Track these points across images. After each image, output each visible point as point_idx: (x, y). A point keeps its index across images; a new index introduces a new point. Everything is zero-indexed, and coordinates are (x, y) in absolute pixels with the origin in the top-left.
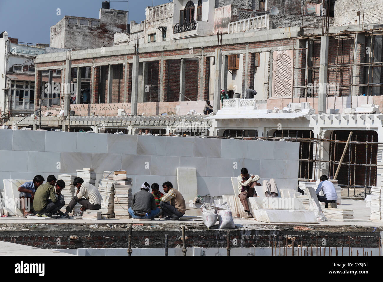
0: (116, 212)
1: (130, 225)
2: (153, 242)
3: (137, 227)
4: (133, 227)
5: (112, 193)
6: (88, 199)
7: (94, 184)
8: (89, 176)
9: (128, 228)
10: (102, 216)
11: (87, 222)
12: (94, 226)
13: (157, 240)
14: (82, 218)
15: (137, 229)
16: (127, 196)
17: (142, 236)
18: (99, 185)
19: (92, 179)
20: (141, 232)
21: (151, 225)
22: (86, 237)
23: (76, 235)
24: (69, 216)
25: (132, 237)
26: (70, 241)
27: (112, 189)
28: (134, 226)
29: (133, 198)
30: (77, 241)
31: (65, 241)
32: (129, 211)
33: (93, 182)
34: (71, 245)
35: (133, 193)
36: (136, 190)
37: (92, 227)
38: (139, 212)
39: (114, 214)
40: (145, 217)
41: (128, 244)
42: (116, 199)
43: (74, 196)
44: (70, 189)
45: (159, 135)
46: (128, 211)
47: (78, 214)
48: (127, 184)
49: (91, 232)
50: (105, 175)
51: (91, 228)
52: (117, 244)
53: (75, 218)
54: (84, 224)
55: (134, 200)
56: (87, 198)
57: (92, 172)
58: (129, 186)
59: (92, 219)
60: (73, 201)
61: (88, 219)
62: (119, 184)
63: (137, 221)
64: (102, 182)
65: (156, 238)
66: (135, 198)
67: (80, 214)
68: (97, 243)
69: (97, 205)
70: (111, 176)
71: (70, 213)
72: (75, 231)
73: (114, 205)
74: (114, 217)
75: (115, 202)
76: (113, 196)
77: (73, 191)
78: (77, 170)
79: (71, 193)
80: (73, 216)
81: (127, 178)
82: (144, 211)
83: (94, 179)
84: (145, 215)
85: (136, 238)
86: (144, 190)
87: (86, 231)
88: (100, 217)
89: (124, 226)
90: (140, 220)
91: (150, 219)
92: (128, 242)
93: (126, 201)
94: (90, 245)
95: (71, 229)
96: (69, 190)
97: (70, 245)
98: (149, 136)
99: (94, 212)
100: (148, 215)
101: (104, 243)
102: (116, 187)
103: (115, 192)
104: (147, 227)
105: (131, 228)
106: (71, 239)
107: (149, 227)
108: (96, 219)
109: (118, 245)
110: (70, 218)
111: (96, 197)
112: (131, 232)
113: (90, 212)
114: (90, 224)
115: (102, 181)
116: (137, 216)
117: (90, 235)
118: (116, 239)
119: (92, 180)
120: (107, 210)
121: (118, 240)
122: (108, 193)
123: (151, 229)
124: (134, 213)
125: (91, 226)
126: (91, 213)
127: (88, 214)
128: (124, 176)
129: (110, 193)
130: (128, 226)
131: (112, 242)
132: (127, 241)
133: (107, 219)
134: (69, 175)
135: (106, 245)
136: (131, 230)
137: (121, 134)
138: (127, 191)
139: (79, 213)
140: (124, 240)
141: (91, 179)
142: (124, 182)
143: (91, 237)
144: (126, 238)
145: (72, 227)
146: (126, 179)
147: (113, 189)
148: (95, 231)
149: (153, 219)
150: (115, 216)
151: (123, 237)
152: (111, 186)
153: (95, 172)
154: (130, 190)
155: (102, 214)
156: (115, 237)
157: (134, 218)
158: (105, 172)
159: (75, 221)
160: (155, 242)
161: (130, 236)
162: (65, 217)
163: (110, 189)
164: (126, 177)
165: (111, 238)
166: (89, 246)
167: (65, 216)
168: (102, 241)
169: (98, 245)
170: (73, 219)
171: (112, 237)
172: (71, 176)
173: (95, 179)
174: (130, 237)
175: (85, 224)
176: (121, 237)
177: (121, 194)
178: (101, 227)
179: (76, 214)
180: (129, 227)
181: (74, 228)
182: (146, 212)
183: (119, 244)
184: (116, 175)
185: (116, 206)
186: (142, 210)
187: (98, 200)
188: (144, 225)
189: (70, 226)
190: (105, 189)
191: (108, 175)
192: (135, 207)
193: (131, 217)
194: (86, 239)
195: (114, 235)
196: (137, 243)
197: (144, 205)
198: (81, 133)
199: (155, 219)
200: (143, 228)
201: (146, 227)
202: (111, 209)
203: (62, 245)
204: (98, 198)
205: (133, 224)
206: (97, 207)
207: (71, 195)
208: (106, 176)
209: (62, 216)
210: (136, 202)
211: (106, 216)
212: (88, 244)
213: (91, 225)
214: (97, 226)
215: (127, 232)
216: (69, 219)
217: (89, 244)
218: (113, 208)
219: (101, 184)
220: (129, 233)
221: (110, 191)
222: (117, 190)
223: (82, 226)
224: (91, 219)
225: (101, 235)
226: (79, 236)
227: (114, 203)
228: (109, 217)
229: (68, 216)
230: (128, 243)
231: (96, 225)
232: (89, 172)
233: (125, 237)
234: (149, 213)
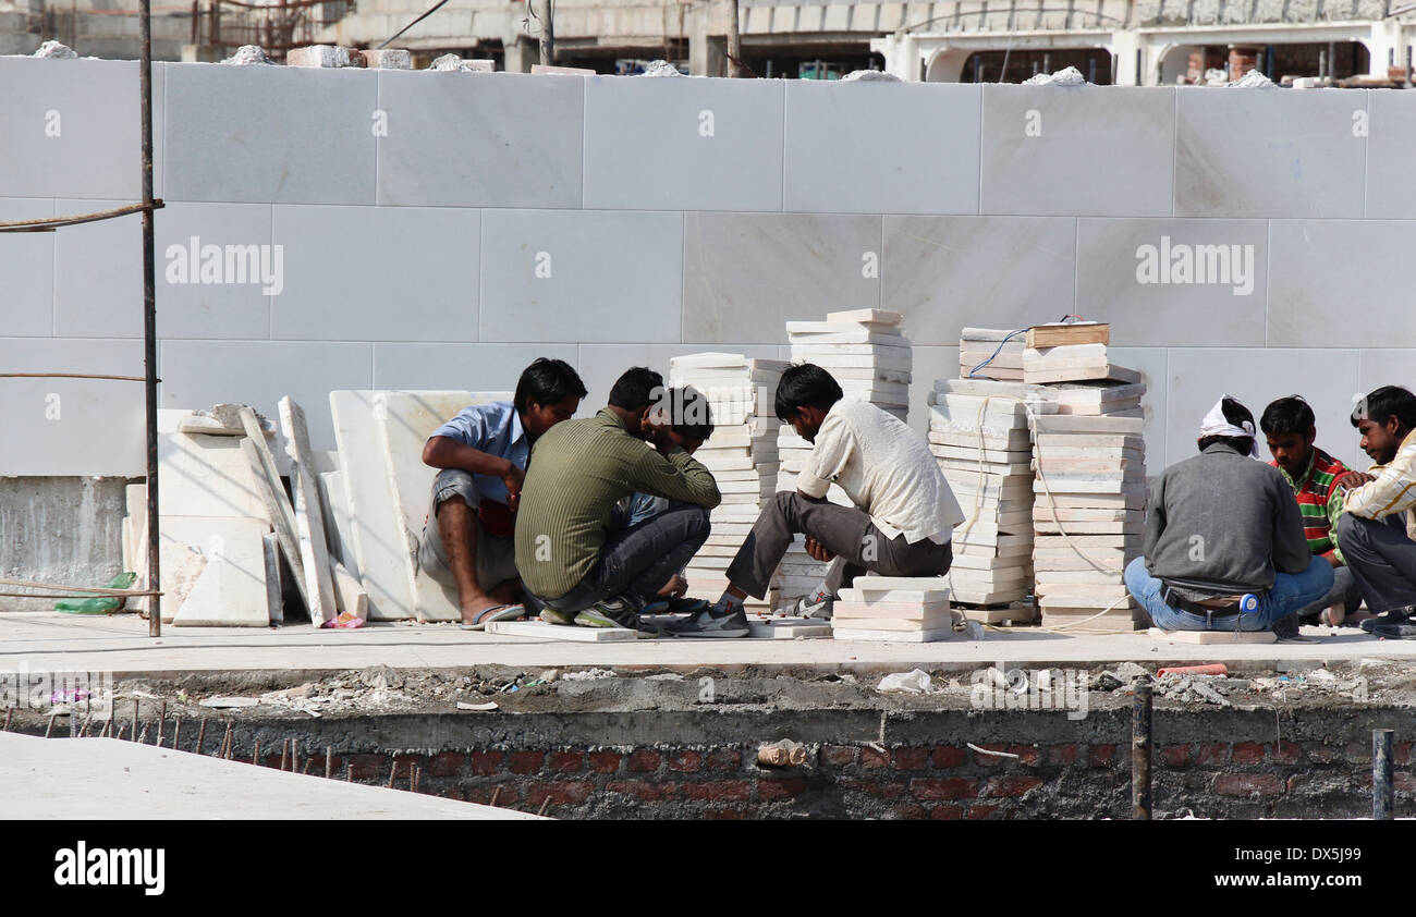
0: (1048, 589)
1: (1141, 671)
2: (1296, 783)
3: (1184, 684)
4: (1157, 684)
5: (1020, 469)
6: (865, 507)
7: (901, 410)
8: (870, 361)
9: (1128, 694)
10: (955, 617)
11: (866, 657)
12: (906, 683)
13: (1320, 766)
14: (828, 634)
15: (1185, 698)
16: (1115, 486)
17: (1223, 745)
18: (935, 415)
19: (883, 378)
20: (1212, 716)
21: (1274, 669)
22: (856, 751)
23: (795, 742)
24: (750, 618)
25: (1158, 746)
26: (761, 779)
27: (1018, 445)
28: (1169, 675)
29: (1155, 499)
30: (805, 777)
31: (727, 777)
32: (1127, 579)
33: (893, 395)
34: (765, 805)
35: (1154, 467)
36: (1171, 450)
37: (898, 685)
38: (1194, 589)
39: (1036, 600)
40: (1236, 618)
41: (1128, 794)
42: (1041, 509)
43: (778, 489)
44: (749, 449)
45: (1317, 86)
46: (1124, 583)
47: (802, 604)
48: (1110, 406)
49: (893, 721)
50: (971, 355)
51: (891, 695)
52: (1061, 794)
53: (789, 632)
54: (844, 669)
55: (1161, 513)
56: (863, 500)
57: (884, 332)
58: (1129, 423)
59: (896, 637)
60: (770, 524)
61: (867, 635)
62: (1062, 410)
63: (1185, 643)
64: (949, 397)
65: (1313, 754)
66: (1167, 498)
67: (817, 607)
68: (931, 786)
69: (926, 543)
70: (1006, 356)
71: (750, 600)
72: (791, 712)
73: (1032, 546)
74: (1037, 621)
75: (1038, 527)
76: (1023, 486)
77: (766, 458)
78: (792, 326)
79: (755, 474)
80: (775, 617)
81: (1113, 369)
82: (1230, 582)
83: (898, 382)
84: (1235, 609)
85: (1183, 756)
86: (1225, 447)
87: (855, 711)
88: (948, 620)
89: (1097, 678)
90: (1202, 636)
91: (1272, 635)
92: (1130, 778)
93: (1108, 518)
94: (888, 804)
95: (763, 700)
96: (745, 451)
97: (759, 802)
98: (1248, 89)
99: (910, 593)
100: (1253, 604)
101: (977, 788)
102: (1044, 431)
103: (1035, 464)
104: (1253, 686)
105: (1149, 694)
106: (761, 764)
107: (1263, 682)
108: (919, 635)
109: (1064, 801)
110: (751, 633)
111: (920, 493)
112: (1148, 713)
113: (881, 593)
114: (885, 671)
115: (948, 390)
116: (1185, 615)
117: (882, 741)
118: (1055, 761)
119: (886, 386)
120: (990, 576)
121: (1066, 771)
122: (994, 469)
123: (1277, 694)
124: (1163, 595)
125: (887, 684)
126: (887, 598)
127: (869, 602)
128: (1092, 358)
129: (1007, 471)
130: (1128, 675)
131: (1029, 784)
132: (1126, 776)
133: (988, 637)
134: (736, 359)
135: (992, 802)
136: (1149, 703)
137: (1068, 85)
138: (1118, 452)
139: (813, 597)
140: (1101, 768)
141: (881, 377)
142: (1095, 396)
143: (888, 748)
144: (1114, 753)
145: (769, 686)
146: (1104, 375)
147: (1022, 441)
148: (919, 714)
149: (1286, 631)
150: (1043, 613)
151: (1093, 748)
152: (1010, 424)
153: (904, 334)
154: (1134, 450)
155: (955, 605)
156: (1046, 748)
157: (1166, 630)
158: (968, 331)
159: (782, 648)
160: (1305, 781)
161: (1141, 740)
162: (724, 627)
163: (1005, 445)
164: (1104, 362)
165: (1021, 756)
166: (882, 807)
167: (724, 620)
168: (964, 773)
169: (941, 799)
170: (769, 637)
171: (1023, 748)
172: (751, 363)
173: (910, 382)
174: (1139, 746)
175: (850, 671)
176: (1084, 748)
177: (1073, 475)
178: (954, 685)
179: (791, 608)
180: (1131, 686)
181: (782, 691)
182: (1245, 587)
183: (1070, 796)
184: (1043, 349)
185: (1043, 551)
186: (1213, 570)
187: (929, 512)
188: (1234, 669)
189: (756, 680)
190: (975, 442)
191: (989, 350)
192: (1169, 558)
193: (1143, 622)
194: (860, 762)
195: (1040, 736)
196: (1187, 787)
197: (1227, 539)
198: (810, 87)
199: (1306, 630)
200: (1222, 690)
201: (1246, 686)
202: (1014, 574)
203: (711, 806)
204: (930, 502)
205: (1157, 667)
206: (927, 558)
207: (756, 486)
208: (981, 361)
209: (706, 618)
210: (1174, 523)
211: (984, 616)
212: (871, 796)
213: (886, 674)
214: (925, 682)
215: (1123, 714)
216: (746, 636)
217: (880, 796)
218: (1026, 562)
219: (944, 409)
220: (1136, 723)
221: (1004, 457)
222: (1046, 450)
223: (833, 678)
224: (885, 636)
225: (953, 740)
226: (816, 746)
227: (1031, 534)
228: (1000, 624)
229: (741, 621)
230: (1130, 787)
231: (919, 676)
232: (865, 333)
233: (1112, 750)
234: (1264, 594)
